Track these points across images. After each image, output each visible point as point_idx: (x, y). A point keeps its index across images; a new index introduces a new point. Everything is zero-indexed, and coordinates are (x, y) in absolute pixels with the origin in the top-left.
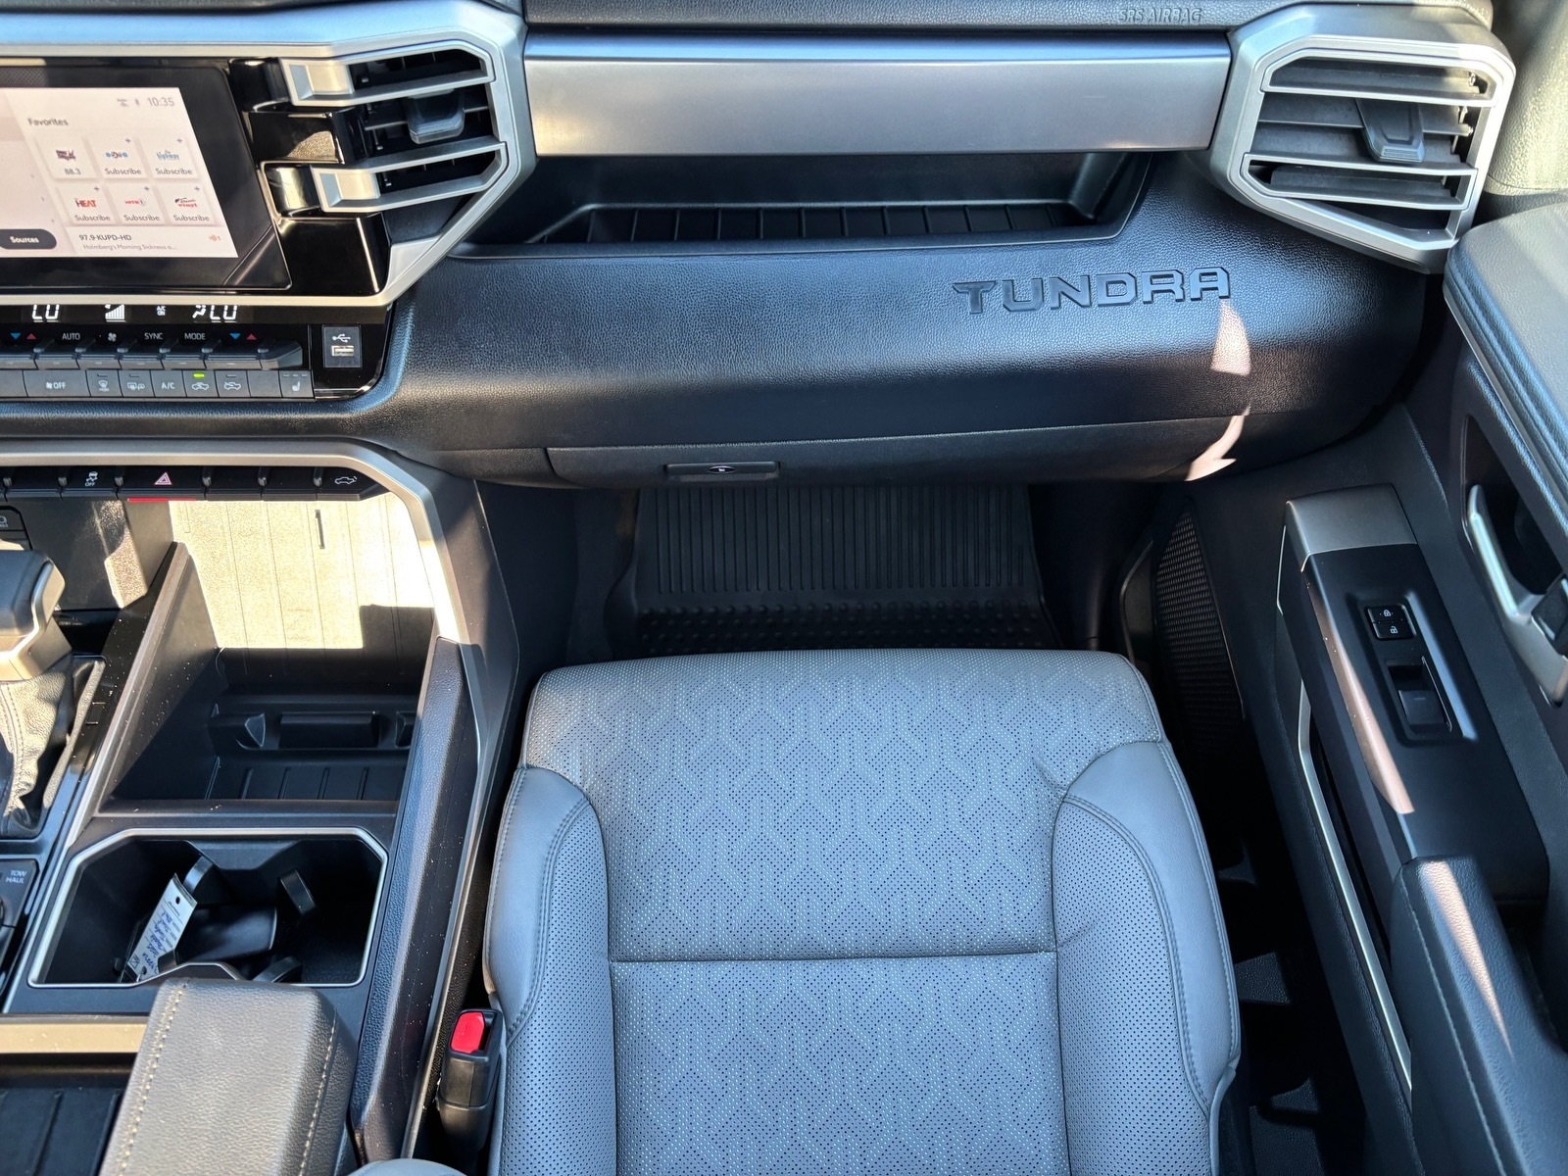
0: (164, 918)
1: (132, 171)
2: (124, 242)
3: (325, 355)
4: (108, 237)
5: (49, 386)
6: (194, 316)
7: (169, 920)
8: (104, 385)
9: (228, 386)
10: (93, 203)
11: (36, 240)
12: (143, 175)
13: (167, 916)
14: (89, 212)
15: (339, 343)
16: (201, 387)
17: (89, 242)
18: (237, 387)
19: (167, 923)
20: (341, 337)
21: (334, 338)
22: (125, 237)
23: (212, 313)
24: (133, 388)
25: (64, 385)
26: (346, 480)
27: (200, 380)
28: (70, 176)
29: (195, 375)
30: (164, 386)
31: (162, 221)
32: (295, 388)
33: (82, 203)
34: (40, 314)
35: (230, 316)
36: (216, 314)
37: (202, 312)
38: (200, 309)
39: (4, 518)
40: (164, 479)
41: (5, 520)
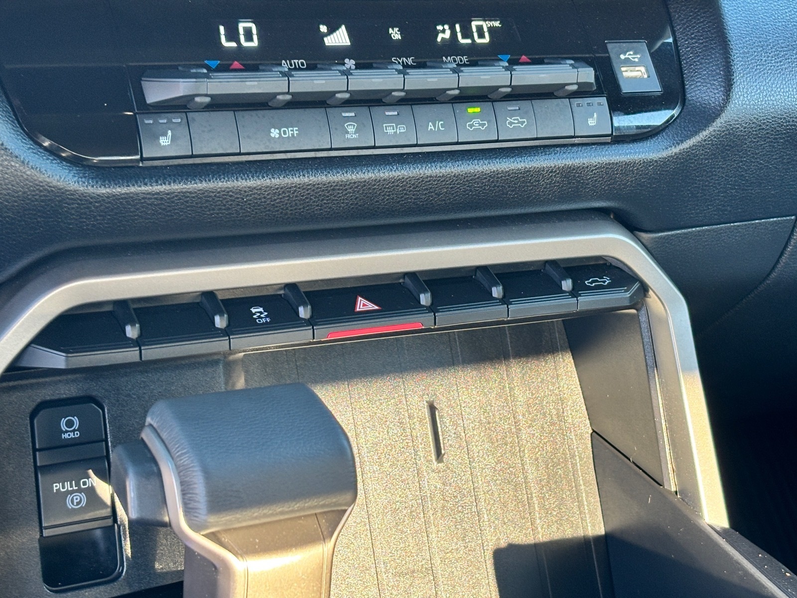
3: (619, 76)
5: (275, 133)
6: (439, 39)
8: (351, 129)
9: (511, 123)
15: (627, 62)
18: (522, 123)
20: (630, 55)
21: (622, 57)
23: (459, 35)
24: (390, 131)
26: (597, 281)
27: (475, 116)
29: (470, 110)
30: (431, 126)
32: (592, 122)
34: (233, 35)
35: (481, 36)
36: (464, 37)
37: (447, 35)
38: (444, 31)
39: (76, 420)
40: (363, 304)
41: (76, 425)
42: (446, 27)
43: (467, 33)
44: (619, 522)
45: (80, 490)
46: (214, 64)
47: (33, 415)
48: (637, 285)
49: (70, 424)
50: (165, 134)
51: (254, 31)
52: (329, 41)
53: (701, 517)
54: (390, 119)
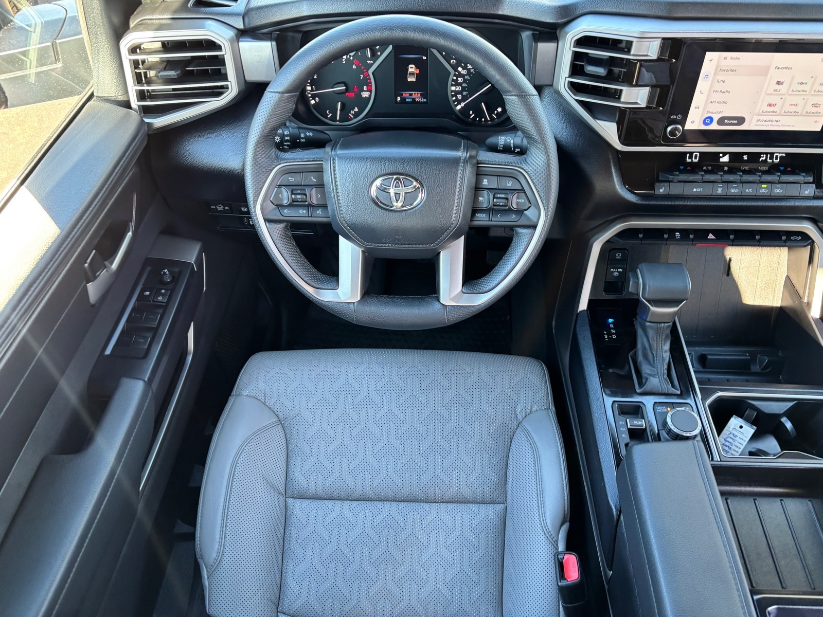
0: (731, 436)
1: (803, 91)
2: (776, 123)
4: (769, 121)
5: (695, 190)
6: (760, 160)
7: (736, 436)
8: (719, 190)
9: (777, 191)
10: (775, 105)
11: (736, 122)
12: (807, 92)
13: (733, 435)
14: (772, 109)
16: (764, 191)
17: (760, 123)
18: (781, 191)
19: (734, 438)
22: (777, 121)
23: (768, 158)
24: (733, 191)
25: (701, 190)
26: (796, 238)
27: (764, 188)
28: (775, 92)
29: (763, 186)
30: (747, 190)
31: (799, 114)
32: (807, 191)
33: (770, 105)
34: (691, 157)
35: (776, 159)
36: (770, 159)
37: (764, 158)
38: (763, 157)
39: (620, 254)
40: (711, 236)
41: (620, 255)
42: (765, 155)
43: (771, 158)
44: (785, 304)
45: (618, 271)
46: (682, 168)
47: (610, 251)
48: (810, 241)
49: (619, 255)
50: (662, 188)
51: (698, 156)
52: (722, 160)
53: (810, 313)
54: (734, 187)
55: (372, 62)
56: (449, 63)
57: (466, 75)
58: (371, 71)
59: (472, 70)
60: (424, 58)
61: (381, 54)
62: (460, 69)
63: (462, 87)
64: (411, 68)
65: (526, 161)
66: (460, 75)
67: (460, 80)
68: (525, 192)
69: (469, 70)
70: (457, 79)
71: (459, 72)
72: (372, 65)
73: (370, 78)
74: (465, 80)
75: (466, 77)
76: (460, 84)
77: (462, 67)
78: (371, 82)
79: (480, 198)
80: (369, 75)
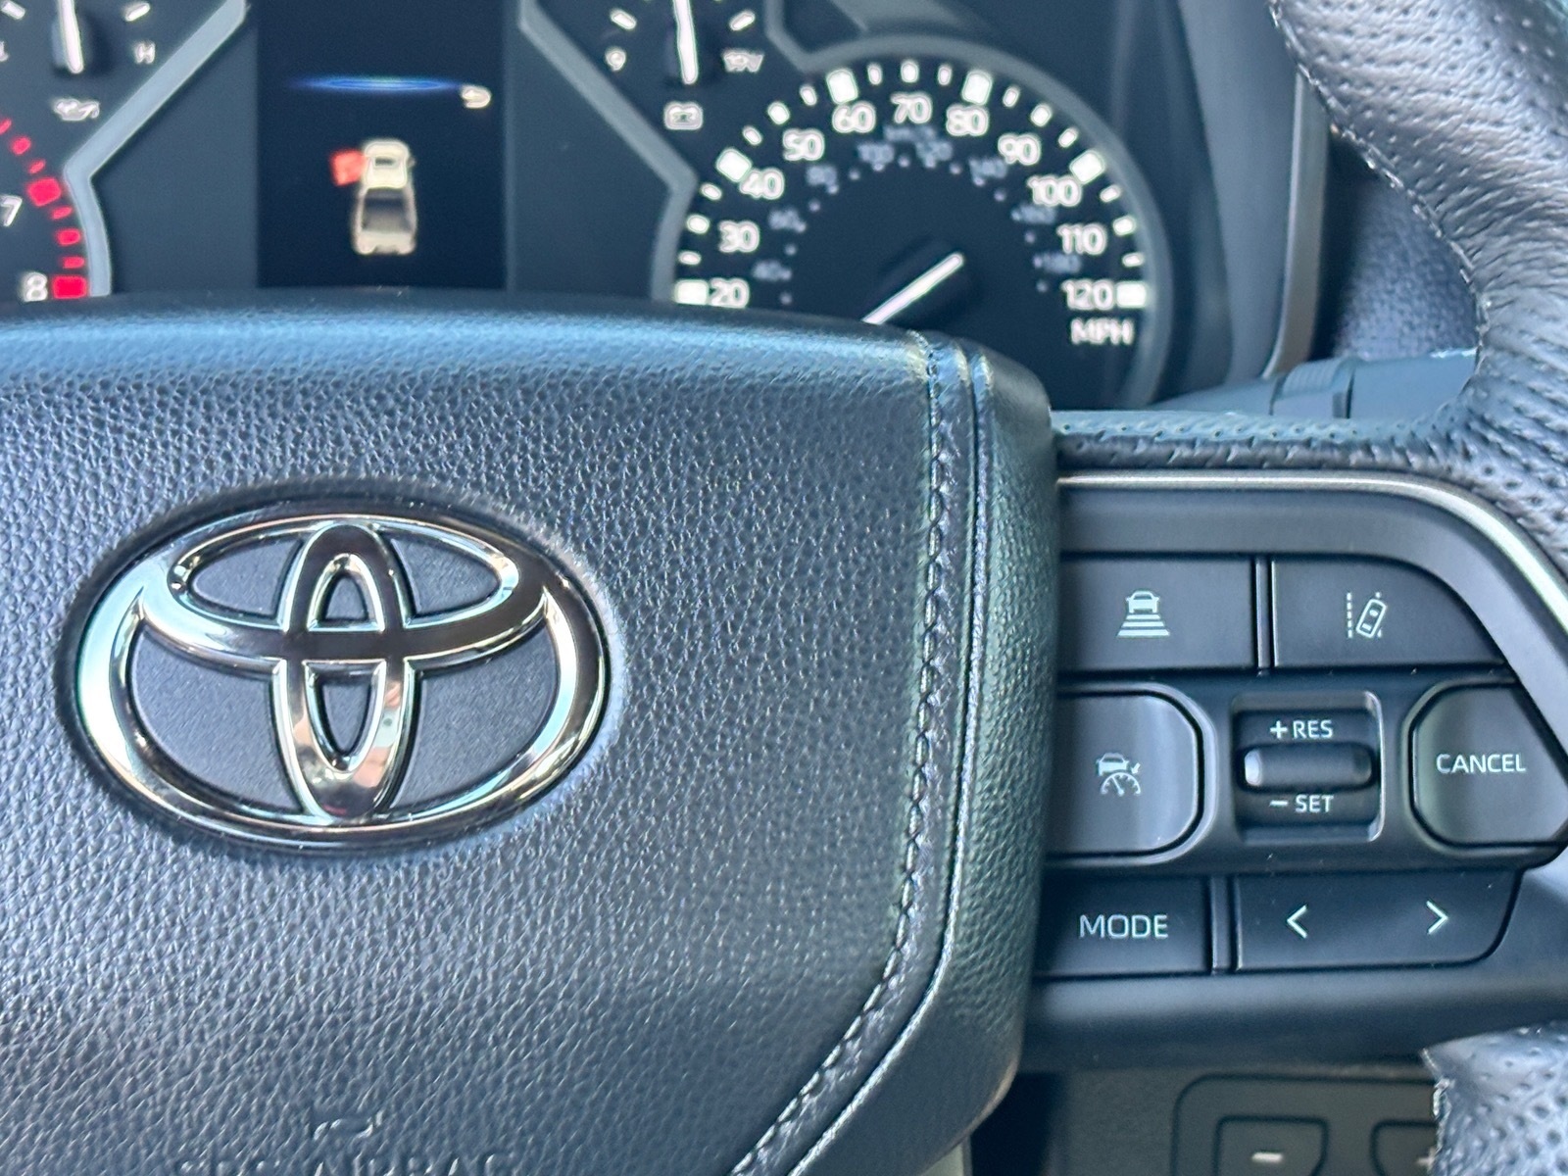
55: (91, 109)
56: (656, 121)
57: (781, 204)
58: (79, 172)
59: (818, 176)
60: (476, 97)
61: (163, 53)
62: (732, 164)
63: (756, 286)
64: (381, 161)
65: (1487, 424)
66: (738, 206)
67: (739, 237)
68: (1516, 687)
69: (795, 173)
70: (714, 235)
71: (729, 187)
72: (86, 128)
73: (72, 222)
74: (772, 244)
75: (781, 220)
76: (736, 266)
77: (744, 147)
78: (78, 251)
79: (1104, 767)
80: (65, 201)
